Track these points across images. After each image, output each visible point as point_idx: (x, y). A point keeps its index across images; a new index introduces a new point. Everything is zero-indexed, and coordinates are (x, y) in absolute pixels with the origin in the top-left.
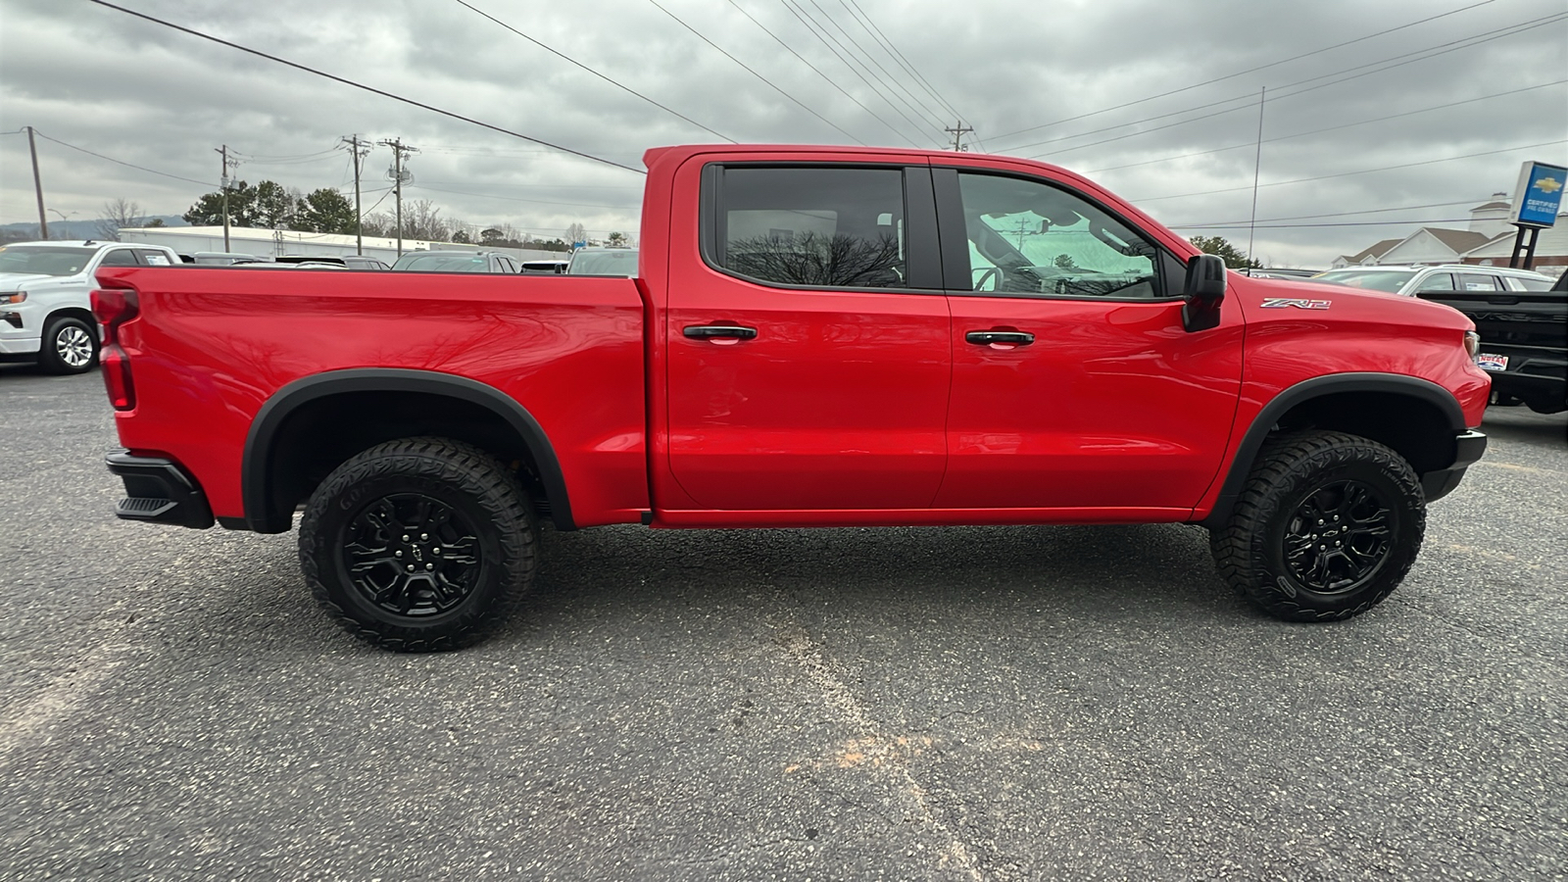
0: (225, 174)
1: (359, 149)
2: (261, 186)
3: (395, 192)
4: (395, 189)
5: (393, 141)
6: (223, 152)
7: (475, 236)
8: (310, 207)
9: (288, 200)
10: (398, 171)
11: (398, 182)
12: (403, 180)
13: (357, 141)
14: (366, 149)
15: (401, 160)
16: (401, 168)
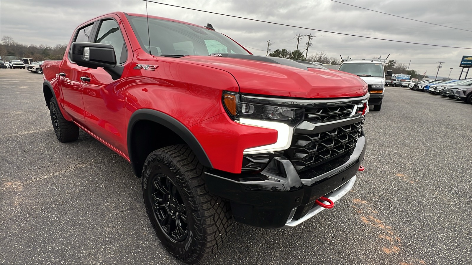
0: (268, 48)
1: (300, 38)
2: (282, 50)
3: (306, 50)
4: (307, 49)
5: (309, 35)
6: (269, 42)
7: (338, 62)
8: (292, 55)
9: (288, 54)
10: (309, 43)
11: (308, 46)
12: (310, 46)
13: (300, 36)
14: (302, 38)
15: (310, 40)
16: (310, 42)
